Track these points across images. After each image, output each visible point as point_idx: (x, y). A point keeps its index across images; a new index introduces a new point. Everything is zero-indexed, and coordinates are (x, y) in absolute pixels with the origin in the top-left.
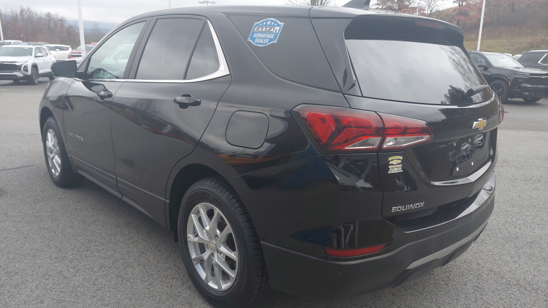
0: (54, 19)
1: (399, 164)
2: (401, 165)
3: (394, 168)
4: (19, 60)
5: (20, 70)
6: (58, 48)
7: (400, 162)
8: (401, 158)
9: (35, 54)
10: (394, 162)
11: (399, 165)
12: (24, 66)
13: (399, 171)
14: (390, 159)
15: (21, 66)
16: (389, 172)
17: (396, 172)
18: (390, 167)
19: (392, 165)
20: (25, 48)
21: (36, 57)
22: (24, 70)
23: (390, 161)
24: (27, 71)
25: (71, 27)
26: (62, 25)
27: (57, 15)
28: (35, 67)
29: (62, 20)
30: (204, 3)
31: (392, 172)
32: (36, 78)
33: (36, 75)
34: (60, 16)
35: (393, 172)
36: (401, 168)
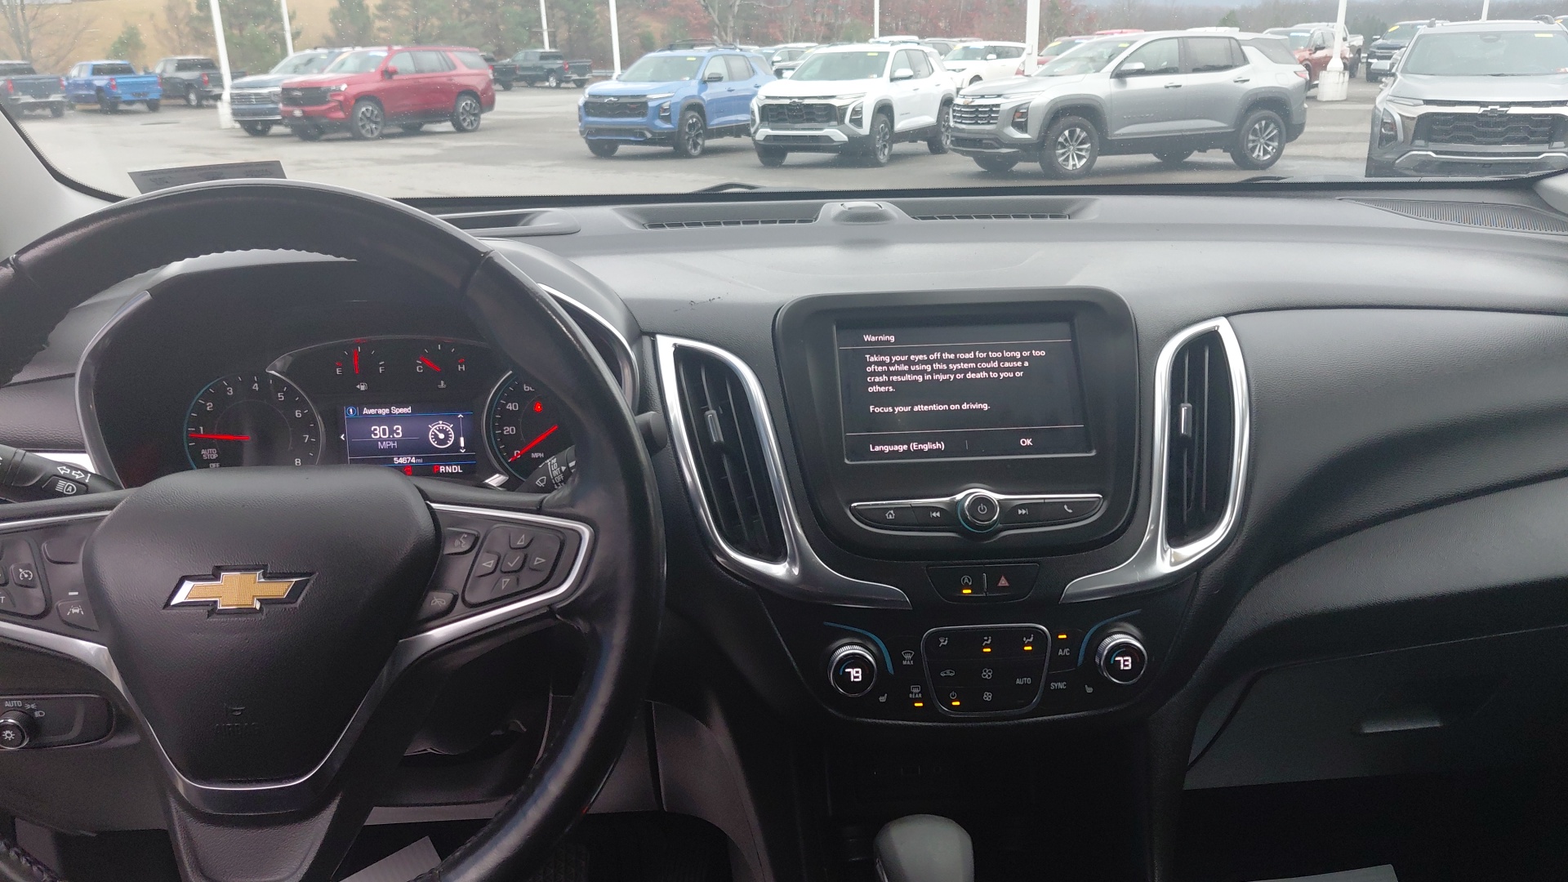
4: (844, 92)
5: (841, 121)
6: (993, 50)
9: (892, 72)
12: (854, 109)
15: (843, 109)
20: (869, 54)
21: (892, 80)
22: (851, 121)
24: (858, 122)
28: (884, 110)
32: (885, 146)
33: (886, 134)
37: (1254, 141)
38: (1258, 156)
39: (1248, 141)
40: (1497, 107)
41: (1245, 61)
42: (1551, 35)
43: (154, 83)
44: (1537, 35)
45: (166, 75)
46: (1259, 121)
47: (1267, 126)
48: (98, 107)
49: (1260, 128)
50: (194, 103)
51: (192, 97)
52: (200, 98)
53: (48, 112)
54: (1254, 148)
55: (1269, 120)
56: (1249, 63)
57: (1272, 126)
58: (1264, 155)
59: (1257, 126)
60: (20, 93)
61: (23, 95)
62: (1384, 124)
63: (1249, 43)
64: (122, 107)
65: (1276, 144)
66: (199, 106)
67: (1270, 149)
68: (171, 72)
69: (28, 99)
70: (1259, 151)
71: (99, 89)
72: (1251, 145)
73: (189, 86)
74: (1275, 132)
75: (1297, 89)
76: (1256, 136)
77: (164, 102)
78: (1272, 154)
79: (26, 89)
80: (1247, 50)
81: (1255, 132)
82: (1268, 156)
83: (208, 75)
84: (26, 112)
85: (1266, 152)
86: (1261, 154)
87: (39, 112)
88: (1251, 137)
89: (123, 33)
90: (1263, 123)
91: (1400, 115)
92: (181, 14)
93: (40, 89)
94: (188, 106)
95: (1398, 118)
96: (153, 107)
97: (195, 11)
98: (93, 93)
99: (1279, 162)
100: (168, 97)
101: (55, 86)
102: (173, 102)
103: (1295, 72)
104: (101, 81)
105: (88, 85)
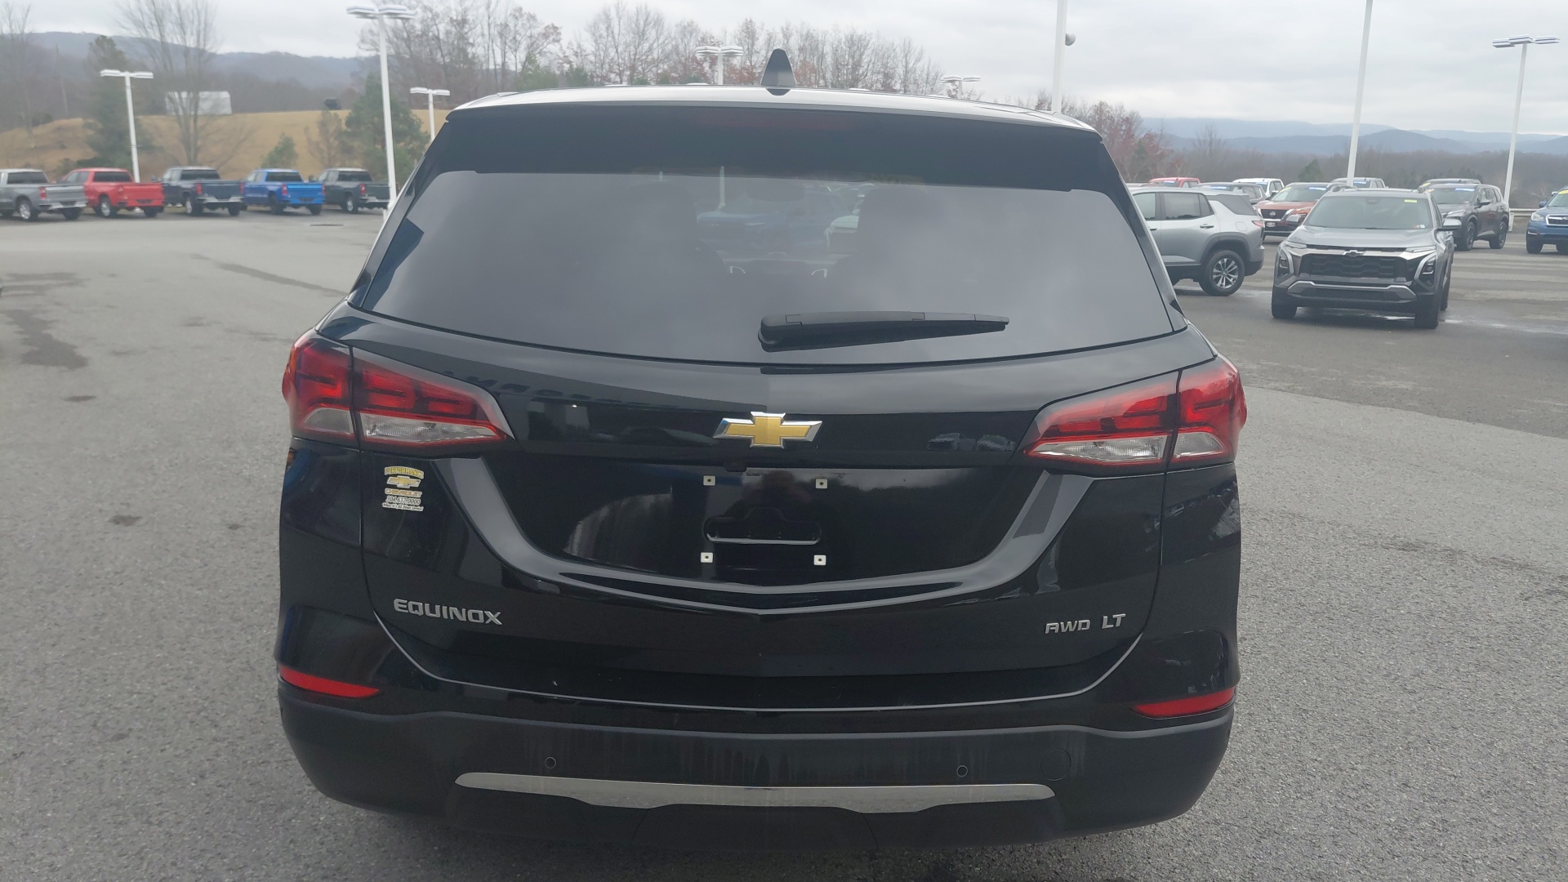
0: (1111, 118)
1: (412, 489)
2: (419, 494)
3: (398, 496)
7: (416, 484)
8: (421, 474)
10: (401, 482)
11: (413, 493)
13: (411, 508)
14: (388, 470)
16: (385, 505)
17: (402, 508)
18: (388, 491)
19: (394, 487)
23: (389, 476)
25: (1150, 137)
26: (1129, 134)
27: (1122, 108)
29: (1130, 121)
30: (1512, 45)
31: (392, 506)
34: (1128, 110)
35: (396, 507)
36: (419, 501)
37: (1217, 274)
38: (1221, 285)
39: (1213, 273)
40: (1356, 251)
41: (1211, 212)
42: (1416, 201)
43: (320, 190)
44: (1406, 201)
45: (328, 184)
46: (1221, 258)
47: (1229, 263)
48: (268, 208)
49: (1223, 264)
50: (350, 209)
51: (350, 203)
52: (357, 204)
53: (226, 211)
54: (1217, 280)
55: (1230, 258)
56: (1213, 213)
57: (1233, 262)
58: (1226, 284)
59: (1220, 262)
60: (206, 195)
61: (209, 196)
62: (1281, 261)
63: (1214, 198)
64: (289, 209)
65: (1236, 276)
66: (355, 212)
67: (1231, 280)
68: (333, 181)
69: (213, 200)
70: (1222, 282)
71: (271, 193)
72: (1215, 276)
73: (348, 194)
74: (1235, 267)
75: (1254, 234)
76: (1220, 270)
77: (325, 207)
78: (1233, 284)
79: (212, 191)
80: (1214, 204)
81: (1218, 267)
82: (1230, 286)
83: (365, 186)
84: (206, 210)
85: (1228, 283)
86: (1224, 284)
87: (219, 211)
88: (1215, 270)
89: (279, 143)
90: (1225, 260)
91: (1293, 256)
92: (332, 129)
93: (224, 191)
94: (345, 211)
95: (1290, 257)
96: (315, 211)
97: (344, 127)
98: (265, 196)
99: (1238, 291)
100: (329, 203)
101: (237, 188)
102: (332, 207)
103: (1253, 222)
104: (274, 186)
105: (261, 189)
